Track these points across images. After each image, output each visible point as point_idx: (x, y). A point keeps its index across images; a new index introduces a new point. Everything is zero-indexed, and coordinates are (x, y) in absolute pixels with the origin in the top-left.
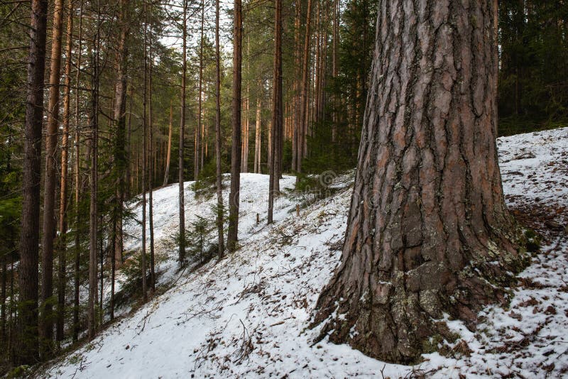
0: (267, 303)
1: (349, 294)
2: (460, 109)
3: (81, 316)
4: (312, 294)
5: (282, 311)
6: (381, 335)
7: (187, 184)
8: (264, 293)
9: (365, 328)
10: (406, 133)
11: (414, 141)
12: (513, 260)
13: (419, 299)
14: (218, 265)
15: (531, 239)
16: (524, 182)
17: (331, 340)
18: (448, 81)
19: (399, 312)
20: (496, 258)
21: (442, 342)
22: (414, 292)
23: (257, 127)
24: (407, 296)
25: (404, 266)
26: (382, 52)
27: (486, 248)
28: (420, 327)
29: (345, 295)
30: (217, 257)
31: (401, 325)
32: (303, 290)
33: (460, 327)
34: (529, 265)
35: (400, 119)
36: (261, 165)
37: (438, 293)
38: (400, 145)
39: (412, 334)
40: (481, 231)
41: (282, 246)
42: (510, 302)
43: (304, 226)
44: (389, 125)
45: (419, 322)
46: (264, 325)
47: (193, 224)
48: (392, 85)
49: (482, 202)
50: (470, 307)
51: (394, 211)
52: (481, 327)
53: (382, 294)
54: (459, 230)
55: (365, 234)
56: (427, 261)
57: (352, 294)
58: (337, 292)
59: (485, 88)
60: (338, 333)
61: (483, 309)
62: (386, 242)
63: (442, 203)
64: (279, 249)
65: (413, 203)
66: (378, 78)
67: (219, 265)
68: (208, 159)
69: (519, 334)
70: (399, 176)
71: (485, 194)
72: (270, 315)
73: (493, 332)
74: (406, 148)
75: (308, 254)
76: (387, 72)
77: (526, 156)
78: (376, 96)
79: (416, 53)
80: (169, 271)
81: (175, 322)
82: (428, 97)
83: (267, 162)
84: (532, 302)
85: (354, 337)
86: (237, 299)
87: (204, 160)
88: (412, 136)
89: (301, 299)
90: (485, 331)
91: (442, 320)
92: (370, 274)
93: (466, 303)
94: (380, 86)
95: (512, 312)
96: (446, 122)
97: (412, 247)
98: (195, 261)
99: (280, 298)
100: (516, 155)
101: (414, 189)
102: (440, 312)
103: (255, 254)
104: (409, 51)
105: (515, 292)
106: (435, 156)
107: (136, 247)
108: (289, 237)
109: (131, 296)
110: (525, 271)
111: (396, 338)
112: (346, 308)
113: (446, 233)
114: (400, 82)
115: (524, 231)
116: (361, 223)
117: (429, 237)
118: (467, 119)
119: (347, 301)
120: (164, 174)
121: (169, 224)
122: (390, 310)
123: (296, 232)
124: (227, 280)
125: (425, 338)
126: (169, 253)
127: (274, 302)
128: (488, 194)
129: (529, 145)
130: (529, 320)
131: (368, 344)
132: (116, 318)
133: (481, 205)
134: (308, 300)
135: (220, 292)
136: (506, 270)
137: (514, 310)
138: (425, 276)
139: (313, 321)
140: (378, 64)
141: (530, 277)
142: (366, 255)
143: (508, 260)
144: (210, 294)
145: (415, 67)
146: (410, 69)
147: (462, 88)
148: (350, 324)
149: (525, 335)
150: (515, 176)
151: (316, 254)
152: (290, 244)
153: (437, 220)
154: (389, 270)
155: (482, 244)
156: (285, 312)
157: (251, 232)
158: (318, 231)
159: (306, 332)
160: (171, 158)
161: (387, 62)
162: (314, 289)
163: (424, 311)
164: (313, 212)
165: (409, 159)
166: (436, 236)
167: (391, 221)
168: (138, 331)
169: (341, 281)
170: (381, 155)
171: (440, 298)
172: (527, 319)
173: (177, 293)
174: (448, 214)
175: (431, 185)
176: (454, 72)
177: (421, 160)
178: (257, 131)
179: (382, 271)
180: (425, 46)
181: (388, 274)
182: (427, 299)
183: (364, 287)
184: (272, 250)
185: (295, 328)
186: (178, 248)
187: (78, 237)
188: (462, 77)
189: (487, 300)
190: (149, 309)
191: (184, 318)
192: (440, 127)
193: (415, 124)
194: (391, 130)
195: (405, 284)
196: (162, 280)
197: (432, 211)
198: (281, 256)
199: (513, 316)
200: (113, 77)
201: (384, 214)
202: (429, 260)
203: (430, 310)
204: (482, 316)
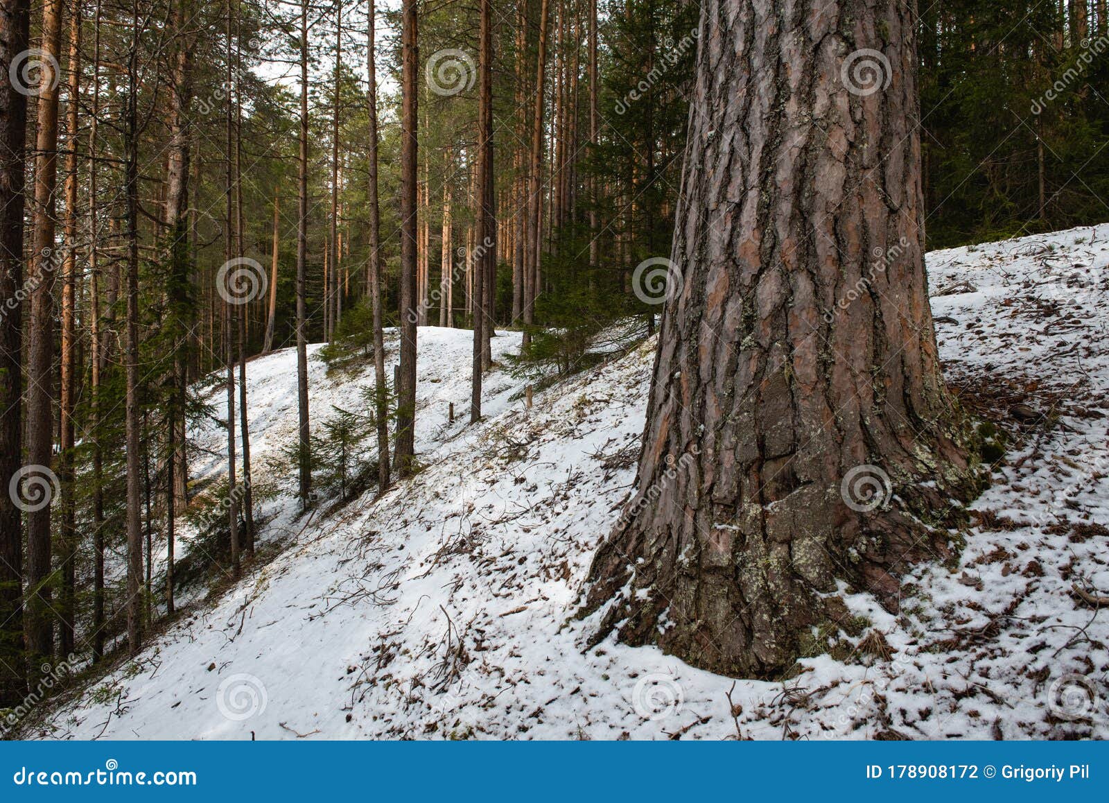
0: (489, 573)
1: (654, 551)
2: (861, 197)
3: (108, 608)
4: (578, 552)
5: (520, 587)
6: (719, 626)
7: (312, 349)
8: (481, 554)
9: (688, 614)
10: (762, 241)
11: (777, 257)
12: (961, 479)
13: (791, 556)
14: (379, 502)
15: (989, 440)
16: (961, 336)
17: (622, 639)
18: (839, 144)
19: (753, 583)
20: (931, 474)
21: (835, 634)
22: (782, 543)
23: (445, 239)
24: (768, 550)
25: (761, 494)
26: (710, 87)
27: (912, 457)
28: (793, 607)
29: (647, 551)
30: (377, 488)
31: (758, 606)
32: (559, 544)
33: (869, 606)
34: (987, 487)
35: (749, 215)
36: (453, 311)
37: (826, 543)
38: (751, 264)
39: (779, 622)
40: (903, 426)
41: (507, 464)
42: (959, 556)
43: (547, 424)
44: (729, 226)
45: (791, 600)
46: (486, 615)
47: (327, 426)
48: (732, 151)
49: (903, 372)
50: (885, 566)
51: (741, 390)
52: (909, 603)
53: (721, 548)
54: (862, 425)
55: (684, 436)
56: (805, 483)
57: (660, 550)
58: (631, 547)
59: (906, 157)
60: (637, 626)
61: (911, 571)
62: (727, 449)
63: (831, 374)
64: (503, 469)
65: (778, 373)
66: (705, 137)
67: (383, 503)
68: (349, 301)
69: (980, 614)
70: (749, 323)
71: (908, 355)
72: (496, 596)
73: (932, 612)
74: (761, 271)
75: (561, 478)
76: (722, 125)
77: (958, 289)
78: (701, 172)
79: (779, 89)
80: (281, 517)
81: (306, 613)
82: (803, 172)
83: (463, 305)
84: (999, 555)
85: (666, 631)
86: (427, 567)
87: (342, 302)
88: (773, 247)
89: (558, 562)
90: (917, 611)
91: (835, 594)
92: (696, 511)
93: (880, 559)
94: (709, 152)
95: (965, 575)
96: (836, 220)
97: (775, 459)
98: (331, 497)
99: (515, 563)
100: (941, 286)
101: (777, 348)
102: (831, 579)
103: (456, 480)
104: (764, 85)
105: (967, 537)
106: (816, 285)
107: (214, 471)
108: (520, 445)
109: (206, 566)
110: (980, 498)
111: (749, 631)
112: (649, 577)
113: (840, 430)
114: (748, 144)
115: (976, 424)
116: (677, 413)
117: (808, 438)
118: (875, 214)
119: (652, 565)
120: (264, 330)
121: (278, 426)
122: (736, 578)
123: (533, 437)
124: (404, 530)
125: (804, 628)
126: (278, 482)
127: (504, 570)
128: (913, 356)
129: (963, 270)
130: (996, 589)
131: (694, 644)
132: (178, 610)
133: (901, 377)
134: (570, 564)
135: (392, 554)
136: (949, 497)
137: (967, 571)
138: (801, 513)
139: (583, 603)
140: (703, 111)
141: (992, 508)
142: (688, 476)
143: (951, 478)
144: (371, 558)
145: (776, 115)
146: (768, 119)
147: (865, 156)
148: (658, 606)
149: (991, 616)
150: (942, 325)
151: (578, 477)
152: (523, 459)
153: (821, 405)
154: (734, 502)
155: (904, 450)
156: (526, 588)
157: (440, 438)
158: (576, 433)
159: (572, 625)
160: (277, 299)
161: (722, 104)
162: (582, 542)
163: (800, 577)
164: (564, 398)
165: (768, 291)
166: (822, 435)
167: (736, 409)
168: (231, 633)
169: (639, 526)
170: (714, 283)
171: (831, 552)
172: (993, 587)
173: (302, 558)
174: (843, 395)
175: (810, 340)
176: (850, 126)
177: (792, 292)
178: (445, 246)
179: (718, 504)
180: (794, 77)
181: (732, 508)
182: (805, 554)
183: (685, 537)
184: (490, 472)
185: (549, 619)
186: (297, 472)
187: (99, 453)
188: (865, 136)
189: (918, 554)
190: (248, 591)
191: (321, 605)
192: (825, 229)
193: (779, 223)
194: (731, 235)
195: (764, 528)
196: (268, 535)
197: (813, 389)
198: (507, 482)
199: (967, 581)
200: (163, 141)
201: (721, 396)
202: (810, 482)
203: (813, 574)
204: (910, 585)
